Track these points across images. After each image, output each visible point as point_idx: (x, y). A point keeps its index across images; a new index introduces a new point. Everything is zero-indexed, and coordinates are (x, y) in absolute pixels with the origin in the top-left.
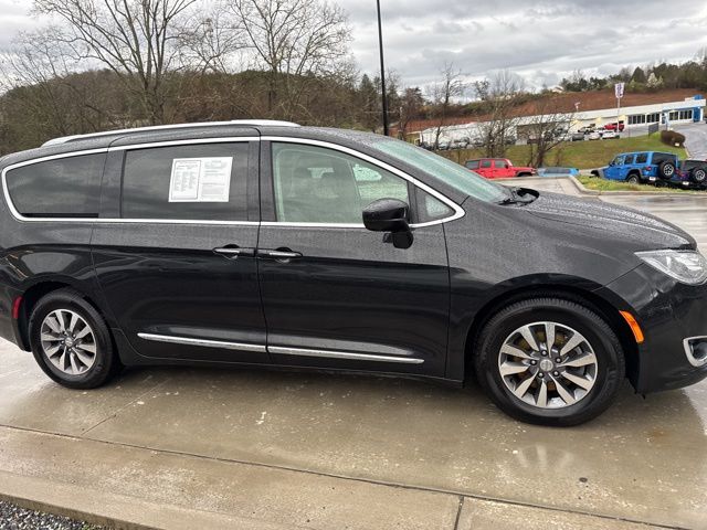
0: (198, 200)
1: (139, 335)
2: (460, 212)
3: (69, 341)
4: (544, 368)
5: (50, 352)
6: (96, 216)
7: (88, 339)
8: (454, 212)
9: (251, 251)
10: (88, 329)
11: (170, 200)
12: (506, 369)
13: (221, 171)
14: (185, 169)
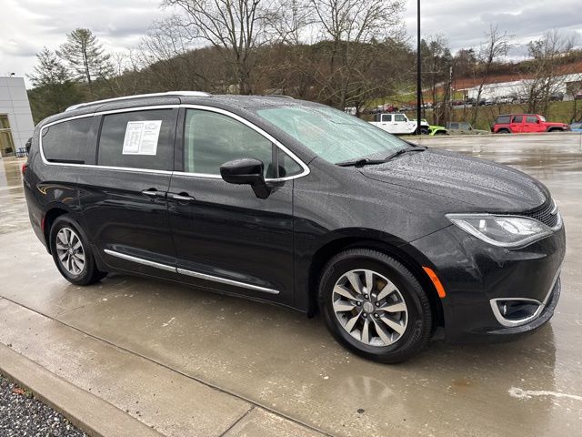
0: (139, 153)
1: (105, 250)
2: (307, 171)
3: (71, 251)
4: (366, 310)
5: (62, 257)
6: (83, 163)
7: (80, 250)
8: (302, 170)
9: (163, 194)
10: (79, 244)
11: (123, 153)
12: (338, 307)
13: (153, 131)
14: (134, 130)
